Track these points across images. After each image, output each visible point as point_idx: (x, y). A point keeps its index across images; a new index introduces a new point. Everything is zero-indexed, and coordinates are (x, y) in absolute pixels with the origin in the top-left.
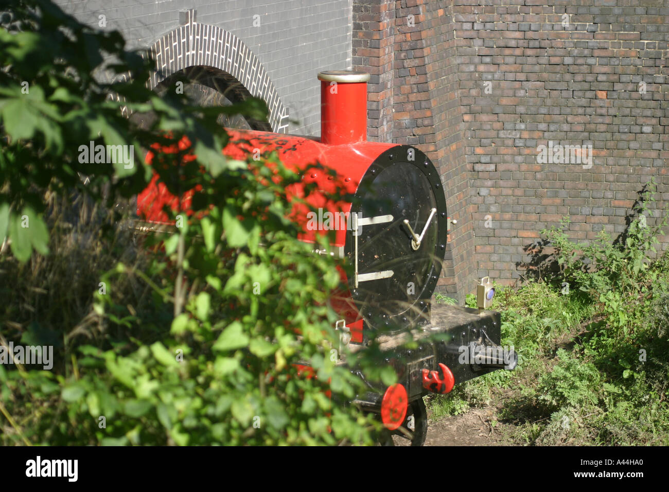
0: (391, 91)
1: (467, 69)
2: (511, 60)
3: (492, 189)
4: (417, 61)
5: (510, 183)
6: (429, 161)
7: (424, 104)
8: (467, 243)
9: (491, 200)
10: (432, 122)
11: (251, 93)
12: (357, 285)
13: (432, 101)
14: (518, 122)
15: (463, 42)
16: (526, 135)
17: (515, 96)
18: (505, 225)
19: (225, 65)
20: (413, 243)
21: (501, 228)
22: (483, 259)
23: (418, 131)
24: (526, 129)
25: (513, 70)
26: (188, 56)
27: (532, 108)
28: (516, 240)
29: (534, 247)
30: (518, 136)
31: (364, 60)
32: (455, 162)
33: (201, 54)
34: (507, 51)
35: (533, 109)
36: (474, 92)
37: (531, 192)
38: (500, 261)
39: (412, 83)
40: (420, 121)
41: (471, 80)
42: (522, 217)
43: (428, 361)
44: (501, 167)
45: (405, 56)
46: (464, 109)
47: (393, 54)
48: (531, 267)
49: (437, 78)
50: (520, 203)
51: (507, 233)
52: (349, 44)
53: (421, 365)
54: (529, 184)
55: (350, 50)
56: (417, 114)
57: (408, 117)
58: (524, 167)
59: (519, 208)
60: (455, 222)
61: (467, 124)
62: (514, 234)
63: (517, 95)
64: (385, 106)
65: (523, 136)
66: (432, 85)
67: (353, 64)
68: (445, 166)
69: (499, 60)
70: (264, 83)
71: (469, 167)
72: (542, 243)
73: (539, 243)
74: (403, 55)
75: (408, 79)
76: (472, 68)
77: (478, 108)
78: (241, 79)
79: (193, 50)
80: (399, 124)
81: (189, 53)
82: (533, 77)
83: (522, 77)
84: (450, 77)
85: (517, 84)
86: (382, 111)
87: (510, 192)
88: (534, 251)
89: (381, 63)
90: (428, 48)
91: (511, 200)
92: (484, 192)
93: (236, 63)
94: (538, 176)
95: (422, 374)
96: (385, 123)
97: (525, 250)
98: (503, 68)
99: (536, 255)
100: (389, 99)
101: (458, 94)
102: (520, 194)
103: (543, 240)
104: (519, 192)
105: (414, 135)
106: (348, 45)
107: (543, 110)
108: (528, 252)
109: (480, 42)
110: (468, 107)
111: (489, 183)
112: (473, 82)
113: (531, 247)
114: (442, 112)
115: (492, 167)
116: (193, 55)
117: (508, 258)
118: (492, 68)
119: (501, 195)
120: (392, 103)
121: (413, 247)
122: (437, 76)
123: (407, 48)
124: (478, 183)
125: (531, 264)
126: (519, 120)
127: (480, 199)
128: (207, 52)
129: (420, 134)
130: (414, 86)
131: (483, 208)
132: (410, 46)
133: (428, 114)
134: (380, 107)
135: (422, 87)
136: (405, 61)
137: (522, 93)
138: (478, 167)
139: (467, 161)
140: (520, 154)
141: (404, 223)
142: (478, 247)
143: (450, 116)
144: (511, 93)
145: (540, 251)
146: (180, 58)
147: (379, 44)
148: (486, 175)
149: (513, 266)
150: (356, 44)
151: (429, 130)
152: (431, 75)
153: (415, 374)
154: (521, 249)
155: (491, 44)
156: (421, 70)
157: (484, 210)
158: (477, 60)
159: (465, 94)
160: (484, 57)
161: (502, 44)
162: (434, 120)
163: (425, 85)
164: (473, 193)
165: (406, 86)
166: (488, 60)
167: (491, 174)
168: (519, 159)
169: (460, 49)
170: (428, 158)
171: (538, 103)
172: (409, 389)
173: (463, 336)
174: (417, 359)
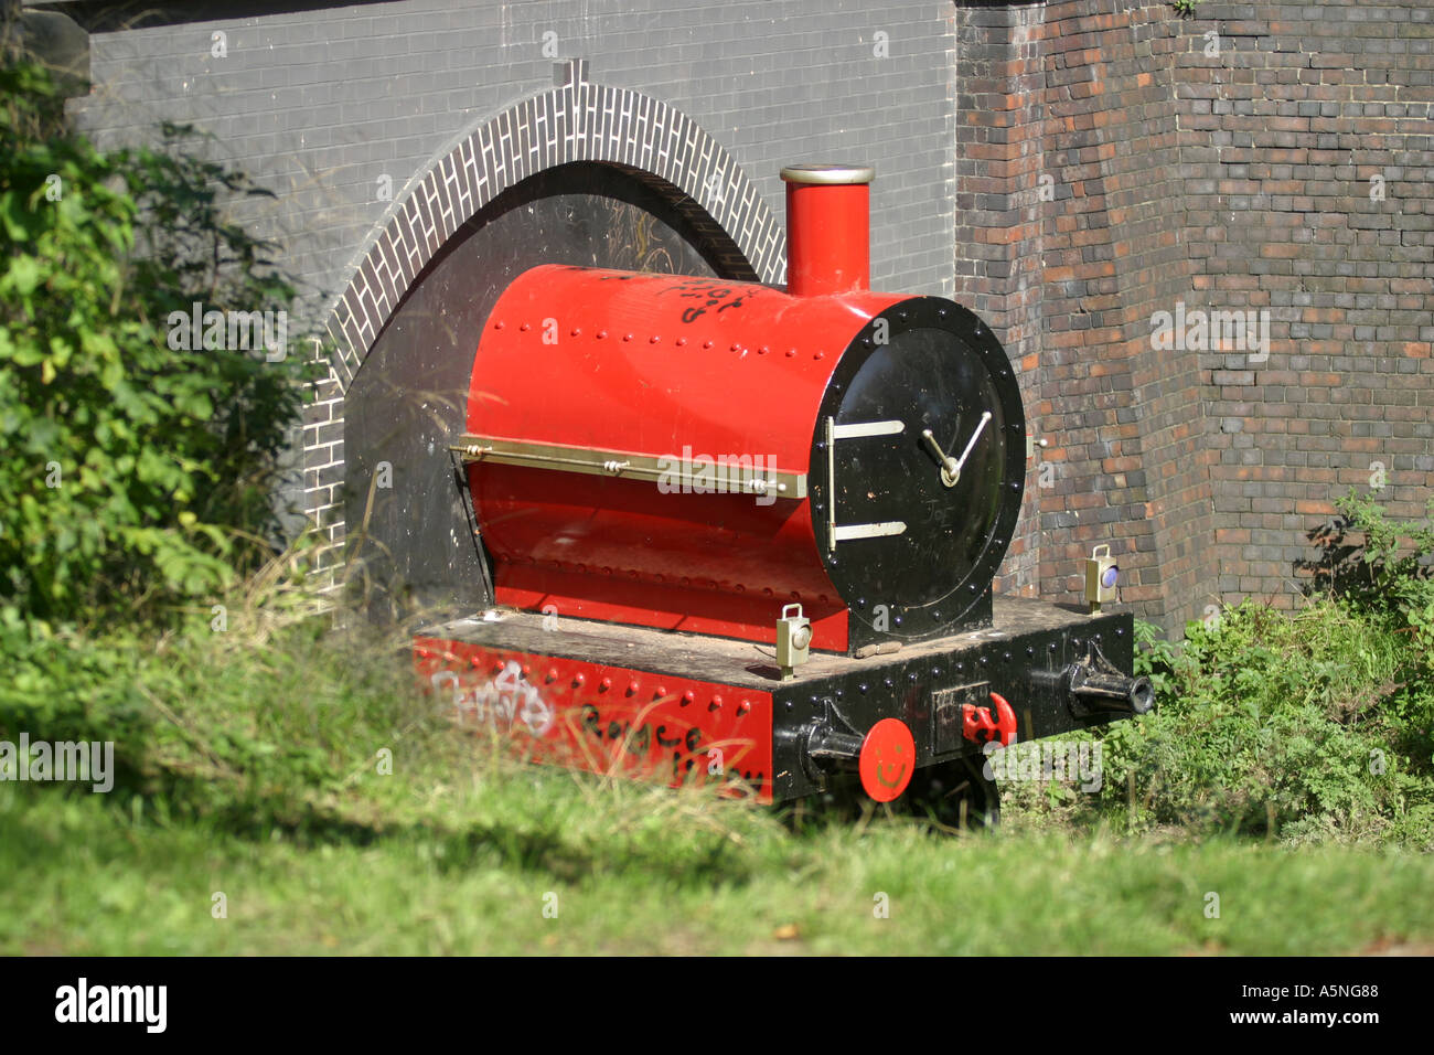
0: (1037, 227)
1: (1197, 187)
2: (1284, 171)
3: (1247, 419)
4: (1086, 169)
5: (1281, 409)
6: (984, 327)
7: (1099, 252)
8: (1193, 524)
9: (1246, 440)
10: (1116, 286)
11: (713, 215)
12: (833, 545)
13: (1115, 245)
14: (1299, 290)
15: (1193, 137)
16: (1312, 316)
17: (1292, 241)
18: (1273, 489)
19: (654, 162)
20: (944, 473)
21: (1265, 495)
22: (1229, 555)
23: (1089, 304)
24: (1312, 305)
25: (1287, 190)
26: (570, 143)
27: (1324, 265)
28: (1292, 520)
29: (1328, 532)
30: (1298, 318)
31: (979, 167)
32: (1170, 366)
33: (598, 140)
34: (1277, 155)
35: (1326, 267)
36: (1213, 233)
37: (1322, 425)
38: (1263, 558)
39: (1077, 211)
40: (1092, 284)
41: (1209, 209)
42: (1305, 474)
43: (974, 690)
44: (1265, 378)
45: (1063, 160)
46: (1193, 266)
47: (1040, 156)
48: (1322, 570)
49: (1131, 203)
50: (1301, 447)
51: (1276, 505)
52: (948, 135)
53: (961, 697)
54: (1319, 412)
55: (953, 146)
56: (1088, 270)
57: (1072, 277)
58: (1308, 377)
59: (1298, 457)
60: (1044, 442)
61: (1200, 295)
62: (1288, 506)
63: (1295, 238)
64: (1022, 253)
65: (1306, 318)
66: (1115, 217)
67: (958, 173)
68: (1144, 371)
69: (1262, 171)
70: (744, 199)
71: (1203, 376)
72: (1344, 522)
73: (1338, 524)
74: (1059, 159)
75: (1069, 203)
76: (1210, 187)
77: (1221, 264)
78: (690, 189)
79: (582, 131)
80: (1055, 289)
81: (572, 137)
82: (1325, 203)
83: (1304, 203)
84: (1163, 203)
85: (1296, 219)
86: (1015, 263)
87: (1282, 425)
88: (1327, 539)
89: (1011, 172)
90: (1111, 146)
91: (1284, 442)
92: (1232, 425)
93: (680, 158)
94: (1336, 394)
95: (961, 713)
96: (1022, 286)
97: (1311, 537)
98: (1270, 186)
99: (1332, 547)
100: (1032, 242)
101: (1180, 236)
102: (1299, 430)
103: (1345, 517)
104: (1298, 425)
105: (1083, 312)
106: (946, 138)
107: (1345, 269)
108: (1316, 542)
109: (1224, 137)
110: (1203, 262)
111: (1242, 408)
112: (1213, 213)
113: (1322, 532)
114: (1139, 268)
115: (1248, 377)
116: (581, 141)
117: (1277, 554)
118: (1248, 187)
119: (1264, 431)
120: (1040, 249)
121: (945, 482)
122: (1131, 198)
123: (1068, 144)
124: (1221, 407)
125: (1321, 564)
126: (1300, 286)
127: (1224, 440)
128: (612, 137)
129: (1094, 308)
130: (1082, 216)
131: (1229, 456)
132: (1073, 140)
133: (1108, 270)
134: (1010, 255)
135: (1097, 219)
136: (1064, 170)
137: (1305, 234)
138: (1221, 377)
139: (1199, 365)
140: (1301, 353)
141: (924, 437)
142: (1221, 532)
143: (1160, 278)
144: (1284, 234)
145: (1339, 540)
146: (552, 147)
147: (1005, 136)
148: (1236, 392)
149: (1288, 568)
150: (963, 135)
151: (1109, 301)
152: (1115, 198)
153: (948, 712)
154: (1302, 536)
155: (1246, 142)
156: (1094, 186)
157: (1232, 461)
158: (1219, 170)
159: (1197, 237)
160: (1232, 166)
161: (1268, 142)
162: (1120, 282)
163: (1101, 215)
164: (1212, 426)
165: (1066, 218)
166: (1240, 171)
167: (1246, 390)
168: (1300, 362)
169: (1188, 150)
170: (982, 323)
171: (1336, 254)
172: (936, 739)
173: (1052, 650)
174: (952, 685)
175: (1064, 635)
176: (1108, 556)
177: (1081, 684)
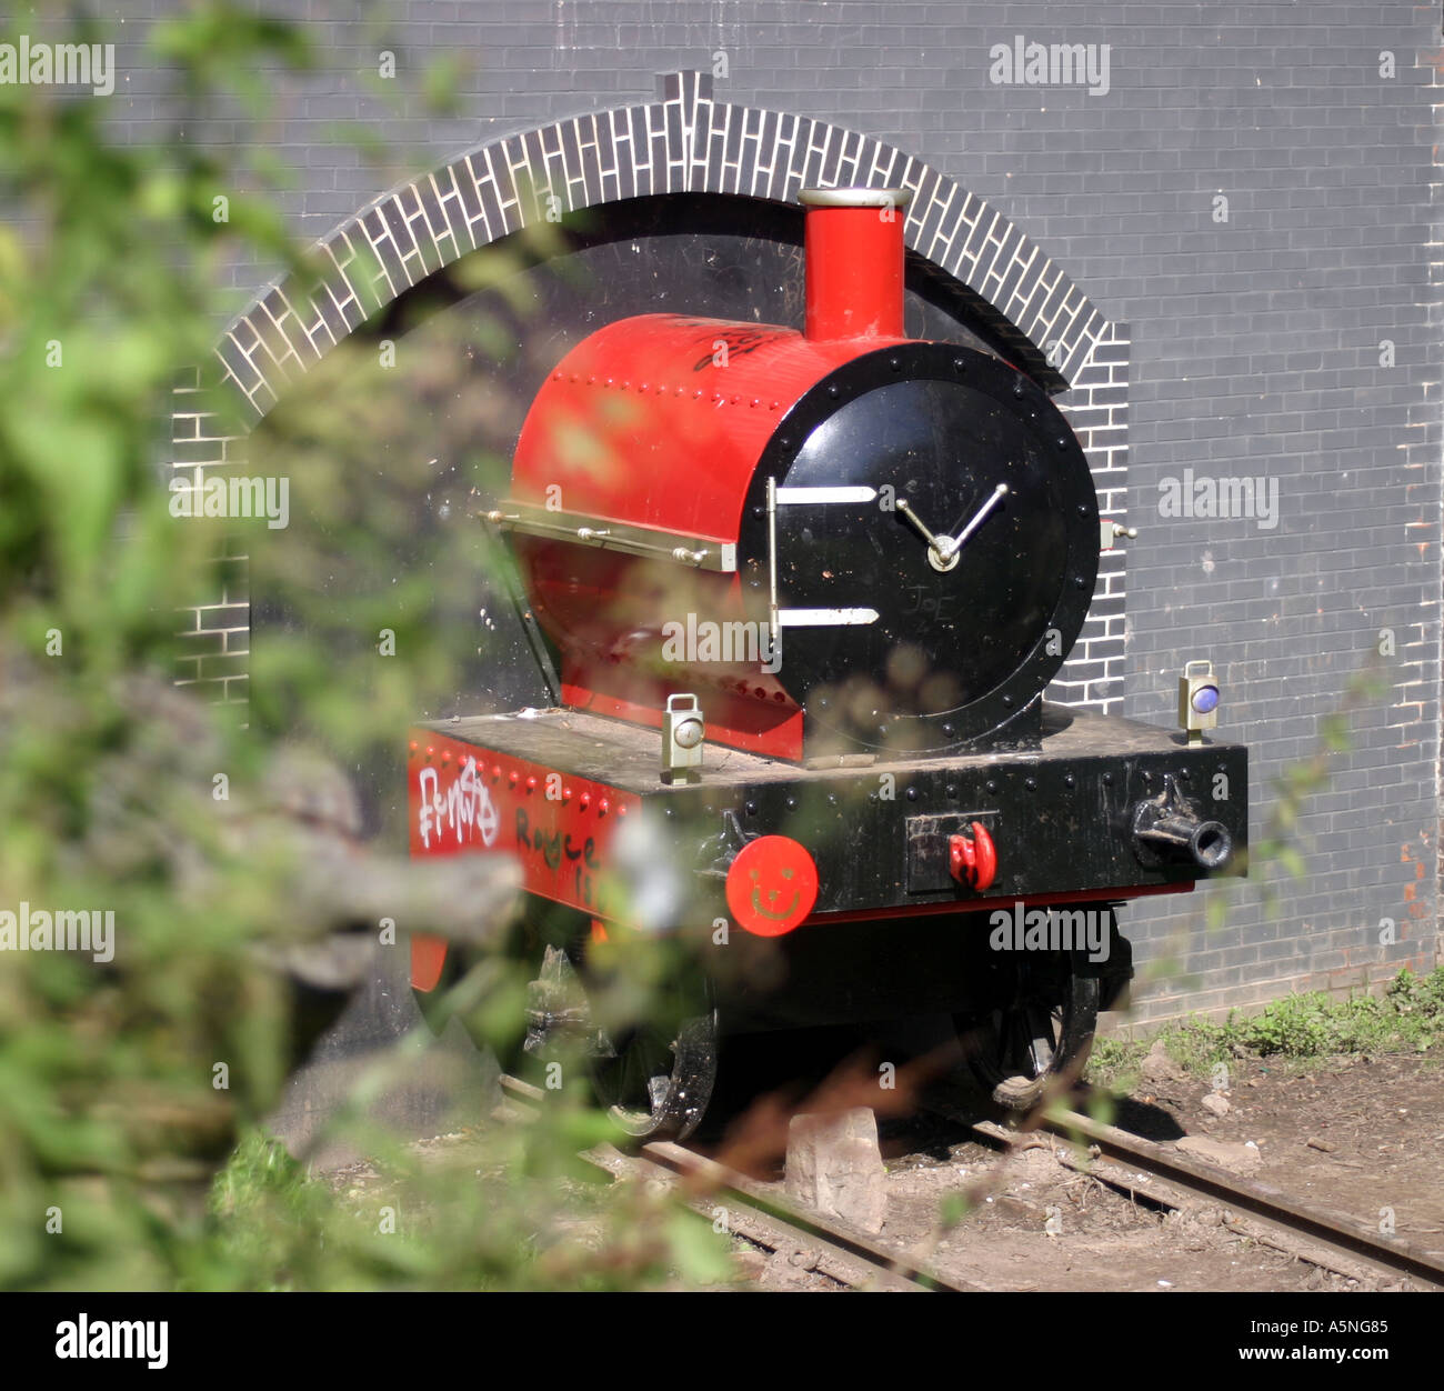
20: (931, 554)
26: (678, 169)
43: (971, 819)
53: (949, 826)
79: (700, 157)
81: (682, 163)
95: (950, 845)
116: (699, 169)
121: (935, 565)
128: (759, 168)
146: (644, 172)
153: (929, 843)
172: (909, 874)
173: (1107, 783)
174: (940, 810)
175: (1128, 765)
176: (1210, 675)
177: (1149, 826)
